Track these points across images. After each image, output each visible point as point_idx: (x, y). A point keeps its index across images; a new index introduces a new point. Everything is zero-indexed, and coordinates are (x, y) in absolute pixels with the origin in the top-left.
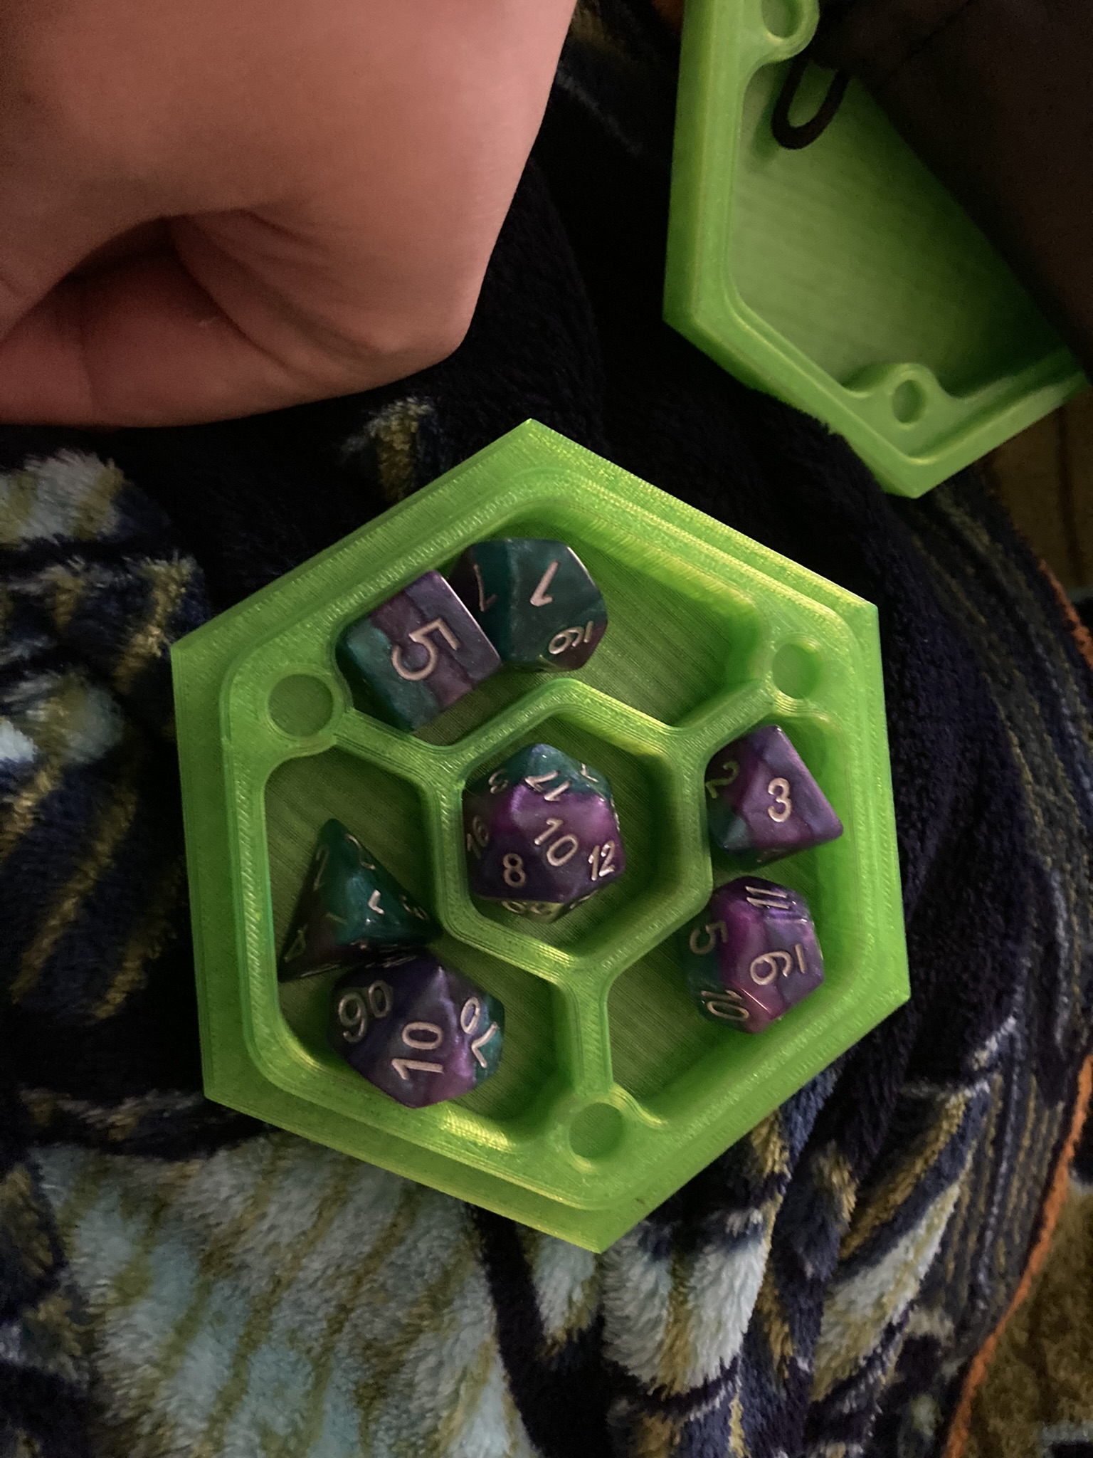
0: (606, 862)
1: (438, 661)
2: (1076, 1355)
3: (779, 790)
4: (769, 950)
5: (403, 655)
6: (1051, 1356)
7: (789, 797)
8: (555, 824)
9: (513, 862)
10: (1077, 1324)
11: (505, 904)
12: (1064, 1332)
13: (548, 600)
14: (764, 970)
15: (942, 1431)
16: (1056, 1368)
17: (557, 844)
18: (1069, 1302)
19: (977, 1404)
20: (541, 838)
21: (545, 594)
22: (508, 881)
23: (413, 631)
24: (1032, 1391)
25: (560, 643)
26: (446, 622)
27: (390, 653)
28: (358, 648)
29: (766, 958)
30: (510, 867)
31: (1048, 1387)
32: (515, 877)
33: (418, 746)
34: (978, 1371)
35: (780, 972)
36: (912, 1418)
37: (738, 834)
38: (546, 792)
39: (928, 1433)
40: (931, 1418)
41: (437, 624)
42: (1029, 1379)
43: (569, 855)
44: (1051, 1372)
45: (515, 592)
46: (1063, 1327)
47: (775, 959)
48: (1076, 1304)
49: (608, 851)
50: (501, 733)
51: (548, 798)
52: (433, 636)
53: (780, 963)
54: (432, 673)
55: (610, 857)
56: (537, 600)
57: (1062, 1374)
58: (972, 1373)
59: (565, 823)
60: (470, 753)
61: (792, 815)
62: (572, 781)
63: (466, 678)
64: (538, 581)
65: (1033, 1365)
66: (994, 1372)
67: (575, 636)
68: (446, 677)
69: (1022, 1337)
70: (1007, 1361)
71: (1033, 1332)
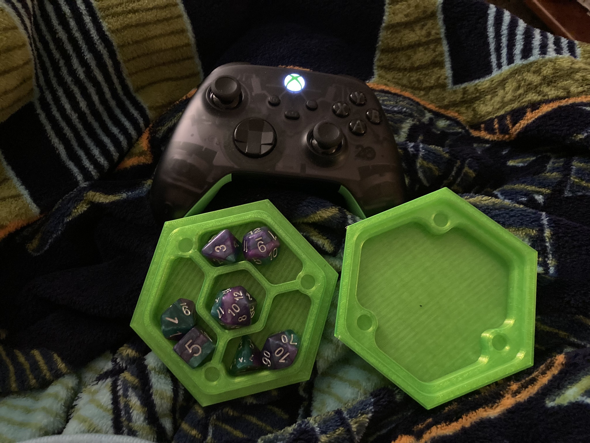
0: (239, 294)
1: (196, 344)
2: (427, 77)
3: (218, 249)
4: (258, 248)
5: (196, 353)
6: (428, 84)
7: (219, 246)
8: (229, 311)
9: (240, 319)
10: (418, 77)
11: (252, 317)
12: (421, 81)
13: (176, 318)
14: (262, 248)
15: (448, 118)
16: (430, 83)
17: (234, 310)
18: (412, 79)
19: (440, 107)
20: (233, 314)
21: (174, 319)
22: (246, 318)
23: (189, 351)
24: (438, 91)
25: (187, 312)
26: (185, 344)
27: (196, 357)
28: (196, 364)
29: (259, 248)
30: (242, 319)
31: (436, 86)
32: (244, 318)
33: (218, 344)
34: (431, 106)
35: (263, 244)
36: (443, 127)
37: (231, 258)
38: (222, 313)
39: (448, 122)
40: (444, 121)
41: (186, 346)
42: (433, 91)
43: (237, 306)
44: (432, 85)
45: (175, 328)
46: (419, 81)
47: (259, 246)
48: (412, 77)
49: (236, 294)
50: (212, 324)
51: (223, 313)
52: (190, 346)
53: (260, 244)
54: (198, 345)
55: (237, 293)
56: (176, 322)
57: (432, 81)
58: (432, 108)
59: (229, 308)
60: (218, 330)
61: (224, 244)
62: (219, 306)
63: (199, 337)
64: (171, 322)
65: (429, 90)
66: (432, 102)
67: (185, 308)
68: (199, 341)
69: (422, 93)
70: (429, 97)
71: (420, 89)
